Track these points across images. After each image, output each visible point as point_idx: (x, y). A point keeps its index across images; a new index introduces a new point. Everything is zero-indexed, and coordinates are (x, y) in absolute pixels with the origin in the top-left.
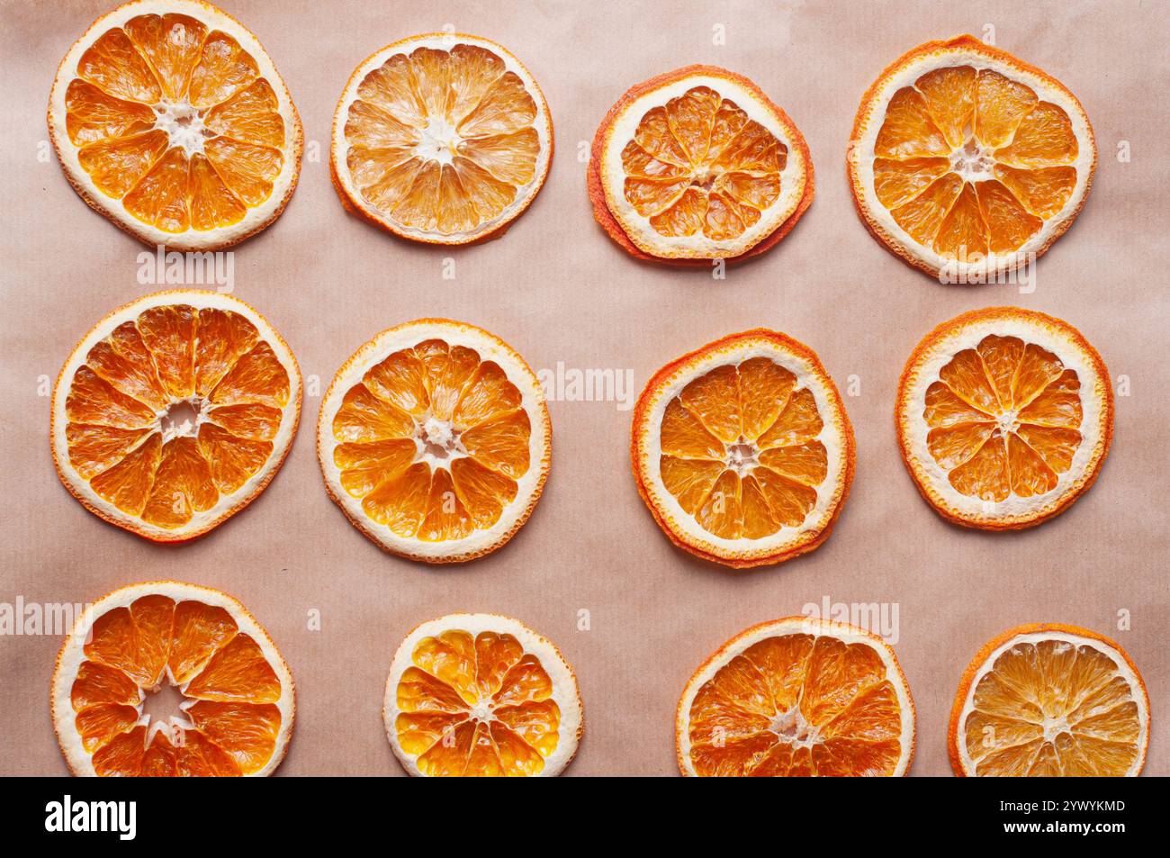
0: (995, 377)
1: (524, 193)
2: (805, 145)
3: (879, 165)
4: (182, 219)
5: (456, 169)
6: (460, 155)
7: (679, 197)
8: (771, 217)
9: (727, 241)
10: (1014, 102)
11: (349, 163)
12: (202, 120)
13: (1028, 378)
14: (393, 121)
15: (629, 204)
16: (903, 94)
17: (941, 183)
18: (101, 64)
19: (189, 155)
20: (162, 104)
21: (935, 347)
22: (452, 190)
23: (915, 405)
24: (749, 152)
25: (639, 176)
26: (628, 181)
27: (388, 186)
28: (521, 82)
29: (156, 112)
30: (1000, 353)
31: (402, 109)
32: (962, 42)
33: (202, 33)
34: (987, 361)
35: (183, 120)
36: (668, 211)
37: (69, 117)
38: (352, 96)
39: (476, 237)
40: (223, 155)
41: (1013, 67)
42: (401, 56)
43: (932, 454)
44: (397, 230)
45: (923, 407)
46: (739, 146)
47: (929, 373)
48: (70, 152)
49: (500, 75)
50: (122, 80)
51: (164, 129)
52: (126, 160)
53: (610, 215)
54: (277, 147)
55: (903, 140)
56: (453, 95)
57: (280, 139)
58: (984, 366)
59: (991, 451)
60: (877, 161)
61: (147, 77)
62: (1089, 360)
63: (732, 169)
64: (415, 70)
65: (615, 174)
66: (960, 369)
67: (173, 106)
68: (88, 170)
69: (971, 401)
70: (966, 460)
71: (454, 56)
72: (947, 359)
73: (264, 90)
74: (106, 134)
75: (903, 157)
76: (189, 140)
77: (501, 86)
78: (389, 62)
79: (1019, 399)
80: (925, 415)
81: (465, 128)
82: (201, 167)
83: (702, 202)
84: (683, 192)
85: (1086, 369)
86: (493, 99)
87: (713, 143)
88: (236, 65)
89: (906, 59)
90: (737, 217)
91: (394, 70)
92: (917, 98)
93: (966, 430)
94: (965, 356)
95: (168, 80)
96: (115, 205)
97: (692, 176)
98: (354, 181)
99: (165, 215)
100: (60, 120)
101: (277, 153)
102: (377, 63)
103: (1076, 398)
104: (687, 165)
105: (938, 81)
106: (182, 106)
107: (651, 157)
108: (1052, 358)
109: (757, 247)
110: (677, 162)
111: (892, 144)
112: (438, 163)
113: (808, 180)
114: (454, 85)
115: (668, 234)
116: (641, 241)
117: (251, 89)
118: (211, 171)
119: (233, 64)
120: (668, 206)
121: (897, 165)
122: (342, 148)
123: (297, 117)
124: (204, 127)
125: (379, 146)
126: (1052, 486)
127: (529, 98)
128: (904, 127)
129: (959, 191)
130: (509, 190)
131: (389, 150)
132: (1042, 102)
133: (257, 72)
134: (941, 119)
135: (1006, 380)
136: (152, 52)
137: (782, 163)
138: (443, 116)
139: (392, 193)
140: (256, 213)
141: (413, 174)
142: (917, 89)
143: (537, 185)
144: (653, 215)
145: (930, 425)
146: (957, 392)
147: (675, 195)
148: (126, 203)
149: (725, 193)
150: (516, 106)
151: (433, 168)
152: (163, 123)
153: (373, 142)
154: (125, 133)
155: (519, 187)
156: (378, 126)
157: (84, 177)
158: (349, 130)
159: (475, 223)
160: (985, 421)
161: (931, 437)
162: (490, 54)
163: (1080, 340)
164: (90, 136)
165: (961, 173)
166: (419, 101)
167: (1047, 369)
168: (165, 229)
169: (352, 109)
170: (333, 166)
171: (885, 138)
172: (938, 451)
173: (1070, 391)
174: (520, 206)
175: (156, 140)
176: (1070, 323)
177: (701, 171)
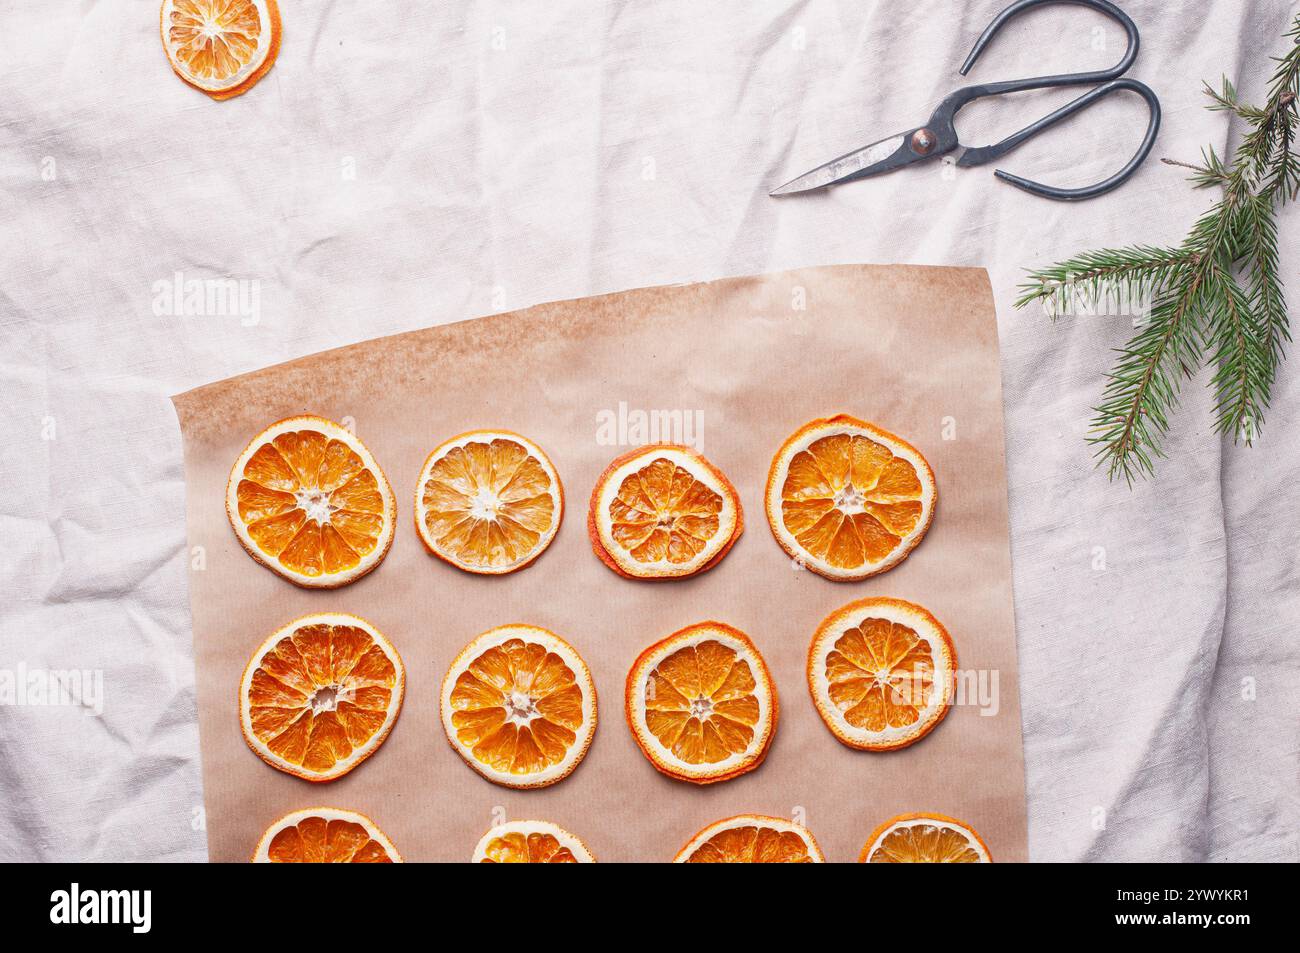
0: (873, 646)
1: (546, 536)
2: (735, 493)
3: (786, 505)
4: (318, 566)
5: (500, 524)
6: (501, 514)
7: (650, 534)
8: (714, 545)
9: (683, 563)
10: (876, 456)
11: (427, 522)
12: (328, 499)
13: (896, 646)
14: (455, 493)
15: (616, 542)
16: (800, 457)
17: (829, 516)
18: (259, 468)
19: (320, 524)
20: (300, 491)
21: (831, 627)
22: (497, 536)
23: (820, 667)
24: (697, 501)
25: (621, 522)
26: (615, 526)
27: (453, 538)
28: (539, 463)
29: (297, 497)
30: (877, 629)
31: (459, 484)
32: (838, 419)
33: (324, 441)
34: (867, 635)
35: (315, 499)
36: (643, 544)
37: (240, 504)
38: (426, 477)
39: (515, 567)
40: (342, 523)
41: (874, 433)
42: (458, 448)
43: (833, 700)
44: (462, 566)
45: (824, 669)
46: (689, 498)
47: (827, 646)
48: (242, 528)
49: (525, 459)
50: (274, 476)
51: (302, 508)
52: (276, 529)
53: (604, 549)
54: (378, 514)
55: (803, 487)
56: (494, 473)
57: (380, 508)
58: (865, 639)
59: (873, 697)
60: (784, 502)
61: (290, 475)
62: (936, 631)
63: (685, 513)
64: (468, 457)
65: (606, 522)
66: (850, 641)
67: (308, 492)
68: (254, 538)
69: (857, 663)
70: (856, 704)
71: (494, 447)
72: (839, 635)
73: (368, 476)
74: (265, 513)
75: (802, 499)
76: (319, 513)
77: (526, 466)
78: (450, 452)
79: (890, 661)
80: (827, 673)
81: (503, 494)
82: (329, 531)
83: (666, 537)
84: (652, 531)
85: (935, 638)
86: (521, 474)
87: (672, 496)
88: (349, 461)
89: (801, 432)
90: (690, 547)
91: (454, 457)
92: (811, 458)
93: (856, 683)
94: (852, 633)
95: (304, 475)
96: (273, 560)
97: (658, 520)
98: (431, 534)
99: (307, 564)
100: (234, 506)
101: (379, 518)
102: (442, 454)
103: (930, 658)
104: (654, 512)
105: (824, 445)
106: (314, 491)
107: (630, 508)
108: (911, 632)
109: (705, 566)
110: (646, 510)
111: (794, 490)
112: (486, 520)
113: (738, 517)
114: (495, 466)
115: (643, 561)
116: (625, 566)
117: (359, 476)
118: (335, 533)
119: (345, 460)
120: (643, 541)
121: (798, 504)
122: (422, 512)
124: (328, 504)
125: (447, 510)
126: (916, 719)
127: (545, 473)
128: (803, 478)
129: (841, 521)
130: (535, 535)
131: (454, 512)
132: (896, 458)
133: (362, 465)
134: (828, 471)
135: (881, 648)
136: (290, 456)
137: (719, 507)
138: (488, 488)
139: (457, 541)
140: (367, 560)
141: (470, 528)
142: (810, 452)
143: (553, 531)
144: (633, 548)
145: (830, 680)
146: (847, 657)
147: (647, 533)
148: (280, 558)
149: (681, 530)
150: (537, 478)
151: (483, 523)
152: (302, 503)
153: (442, 508)
154: (278, 512)
155: (541, 533)
156: (445, 496)
157: (252, 543)
158: (426, 500)
159: (514, 559)
160: (868, 676)
161: (832, 689)
162: (516, 444)
163: (931, 618)
164: (254, 516)
165: (842, 508)
166: (471, 477)
167: (909, 639)
168: (307, 574)
169: (427, 485)
170: (416, 525)
171: (789, 487)
172: (837, 699)
173: (925, 653)
174: (543, 546)
175: (298, 515)
176: (923, 606)
177: (664, 516)
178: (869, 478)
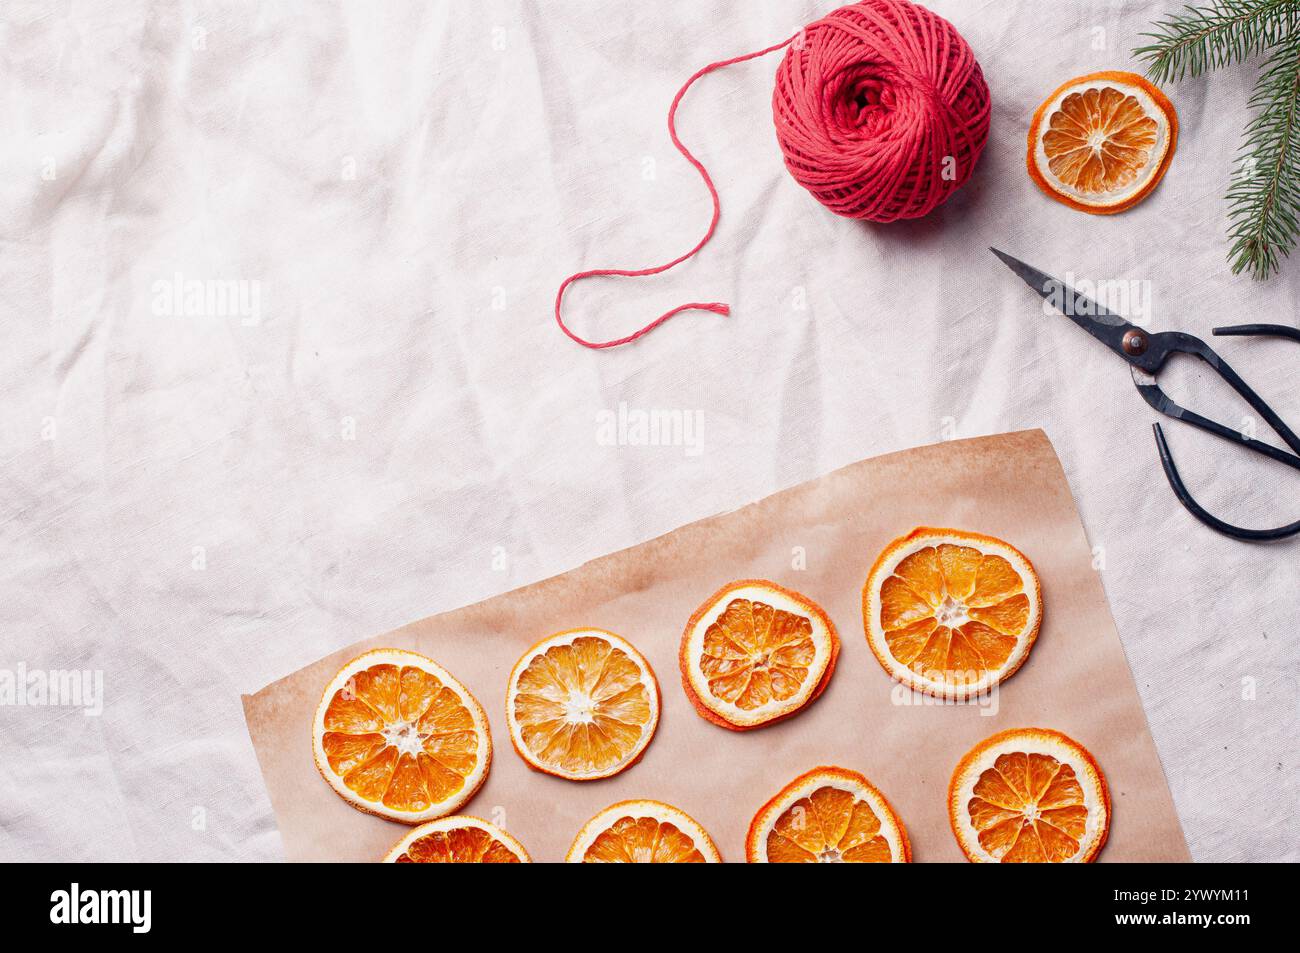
0: (1013, 783)
1: (647, 729)
3: (888, 636)
4: (424, 799)
5: (598, 725)
6: (597, 714)
7: (749, 680)
8: (815, 671)
9: (791, 698)
10: (966, 560)
11: (524, 738)
12: (416, 729)
13: (1037, 777)
14: (546, 702)
15: (717, 698)
16: (888, 583)
18: (339, 716)
19: (414, 755)
20: (386, 728)
21: (965, 774)
22: (598, 738)
23: (963, 818)
24: (784, 630)
25: (716, 676)
26: (711, 683)
27: (554, 748)
28: (624, 654)
29: (384, 735)
30: (1013, 765)
31: (549, 693)
32: (916, 533)
33: (396, 671)
34: (1005, 773)
35: (403, 733)
36: (745, 692)
37: (329, 758)
38: (514, 692)
39: (623, 766)
40: (436, 748)
41: (958, 537)
42: (539, 656)
43: (985, 849)
44: (568, 776)
45: (968, 818)
46: (776, 630)
47: (965, 794)
48: (338, 781)
49: (609, 652)
50: (355, 721)
51: (392, 744)
52: (376, 773)
53: (708, 709)
54: (470, 729)
55: (900, 613)
56: (581, 674)
57: (470, 723)
58: (1004, 778)
59: (1027, 835)
60: (887, 634)
61: (371, 715)
62: (1076, 753)
63: (777, 647)
64: (552, 663)
65: (701, 682)
66: (988, 783)
67: (394, 726)
68: (353, 789)
69: (1002, 805)
70: (1010, 847)
71: (575, 647)
72: (975, 780)
73: (449, 694)
74: (357, 761)
75: (903, 626)
76: (411, 745)
77: (612, 659)
78: (533, 662)
79: (1035, 794)
80: (972, 823)
81: (596, 693)
82: (426, 761)
83: (766, 677)
84: (750, 675)
85: (1076, 760)
86: (609, 669)
87: (758, 634)
88: (426, 684)
89: (882, 558)
90: (793, 679)
91: (538, 666)
92: (900, 581)
93: (1005, 826)
94: (988, 775)
95: (385, 711)
96: (378, 806)
97: (752, 662)
98: (531, 750)
99: (413, 800)
100: (324, 763)
101: (472, 733)
102: (525, 665)
103: (1076, 782)
104: (746, 656)
105: (910, 564)
106: (400, 724)
107: (721, 660)
108: (1050, 758)
109: (813, 694)
110: (738, 656)
111: (894, 618)
112: (583, 724)
114: (581, 667)
115: (751, 708)
116: (735, 720)
117: (440, 696)
118: (433, 760)
119: (422, 684)
120: (744, 688)
121: (901, 632)
122: (517, 729)
123: (477, 703)
124: (418, 733)
125: (541, 722)
126: (1077, 849)
127: (633, 663)
128: (897, 604)
129: (950, 636)
130: (636, 729)
131: (549, 723)
132: (986, 556)
133: (440, 684)
134: (922, 589)
135: (1023, 783)
136: (367, 696)
137: (809, 629)
138: (579, 690)
139: (558, 752)
140: (471, 779)
141: (569, 735)
142: (897, 576)
143: (654, 721)
144: (737, 698)
145: (977, 829)
146: (990, 801)
147: (746, 679)
148: (384, 802)
149: (779, 665)
150: (626, 670)
151: (581, 728)
152: (391, 740)
153: (536, 720)
154: (369, 756)
155: (642, 725)
156: (537, 707)
157: (352, 794)
158: (518, 716)
159: (620, 757)
160: (1018, 815)
161: (981, 837)
162: (598, 640)
163: (1066, 740)
164: (347, 766)
165: (946, 624)
166: (559, 683)
167: (1048, 768)
168: (417, 810)
169: (516, 701)
170: (514, 743)
171: (887, 616)
172: (990, 846)
173: (1069, 779)
174: (647, 738)
175: (390, 753)
176: (1056, 729)
177: (757, 656)
178: (966, 584)
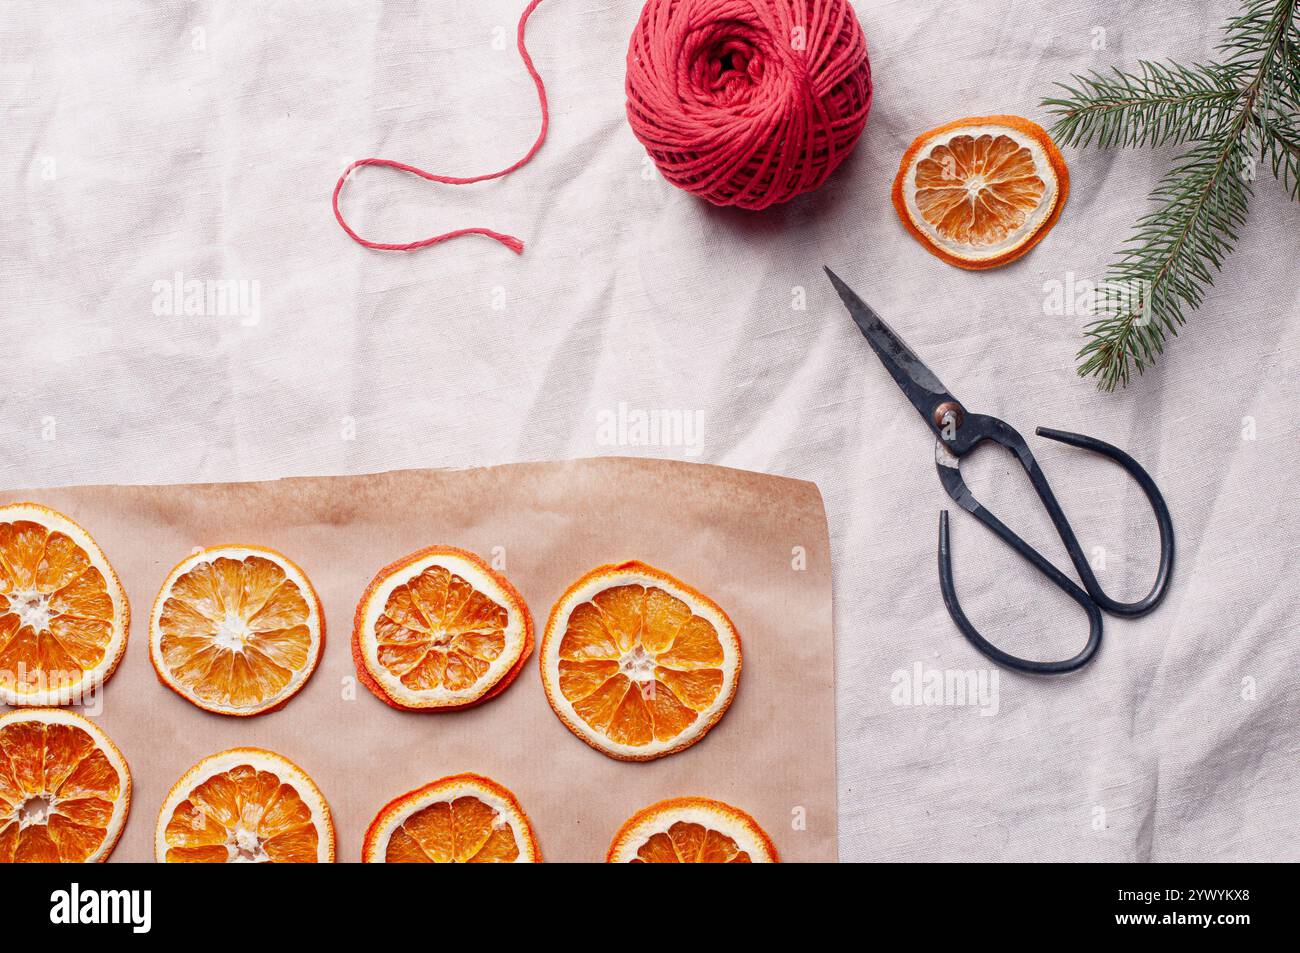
1: (299, 676)
2: (523, 604)
3: (563, 664)
5: (246, 656)
6: (249, 645)
7: (424, 656)
8: (498, 667)
9: (463, 690)
10: (673, 613)
11: (163, 648)
12: (47, 603)
14: (198, 615)
15: (383, 666)
16: (582, 609)
17: (612, 682)
19: (37, 631)
20: (14, 592)
22: (243, 670)
24: (478, 615)
25: (389, 643)
26: (381, 648)
27: (192, 668)
28: (298, 588)
29: (10, 600)
31: (203, 606)
32: (630, 566)
33: (44, 533)
35: (33, 603)
36: (416, 669)
38: (166, 594)
39: (260, 710)
40: (61, 632)
41: (672, 586)
42: (205, 564)
44: (198, 703)
46: (469, 612)
49: (282, 582)
51: (16, 612)
53: (370, 676)
54: (107, 620)
55: (584, 645)
56: (245, 596)
57: (110, 613)
60: (562, 660)
61: (3, 573)
63: (464, 630)
64: (217, 575)
65: (371, 644)
67: (24, 593)
71: (248, 565)
73: (96, 575)
75: (582, 660)
76: (36, 619)
77: (282, 590)
78: (196, 567)
81: (255, 622)
82: (48, 640)
83: (442, 660)
84: (426, 652)
86: (276, 600)
87: (448, 610)
88: (73, 557)
89: (585, 580)
90: (471, 670)
91: (201, 574)
92: (595, 611)
94: (659, 838)
95: (20, 573)
97: (433, 639)
98: (165, 662)
101: (108, 625)
102: (186, 569)
104: (429, 630)
105: (612, 596)
106: (31, 593)
107: (400, 626)
109: (489, 692)
110: (421, 629)
111: (575, 648)
112: (231, 651)
114: (247, 588)
115: (418, 688)
116: (395, 696)
117: (84, 575)
118: (56, 643)
119: (69, 556)
120: (415, 665)
121: (577, 665)
122: (158, 634)
123: (124, 594)
124: (49, 608)
125: (186, 635)
127: (304, 601)
128: (585, 634)
129: (627, 688)
130: (287, 673)
131: (194, 639)
132: (696, 616)
133: (89, 562)
134: (616, 627)
137: (504, 621)
138: (237, 613)
139: (195, 673)
141: (213, 659)
142: (594, 604)
143: (309, 671)
144: (404, 673)
147: (420, 656)
149: (460, 651)
150: (294, 607)
151: (227, 654)
152: (16, 607)
153: (181, 632)
155: (294, 672)
156: (186, 618)
158: (164, 621)
159: (260, 699)
162: (274, 564)
165: (628, 673)
166: (218, 599)
169: (166, 604)
170: (150, 649)
171: (569, 643)
174: (296, 687)
175: (10, 621)
177: (439, 634)
178: (665, 639)
